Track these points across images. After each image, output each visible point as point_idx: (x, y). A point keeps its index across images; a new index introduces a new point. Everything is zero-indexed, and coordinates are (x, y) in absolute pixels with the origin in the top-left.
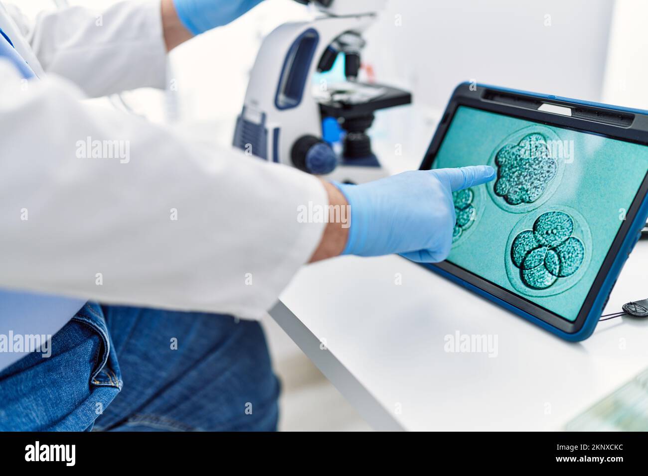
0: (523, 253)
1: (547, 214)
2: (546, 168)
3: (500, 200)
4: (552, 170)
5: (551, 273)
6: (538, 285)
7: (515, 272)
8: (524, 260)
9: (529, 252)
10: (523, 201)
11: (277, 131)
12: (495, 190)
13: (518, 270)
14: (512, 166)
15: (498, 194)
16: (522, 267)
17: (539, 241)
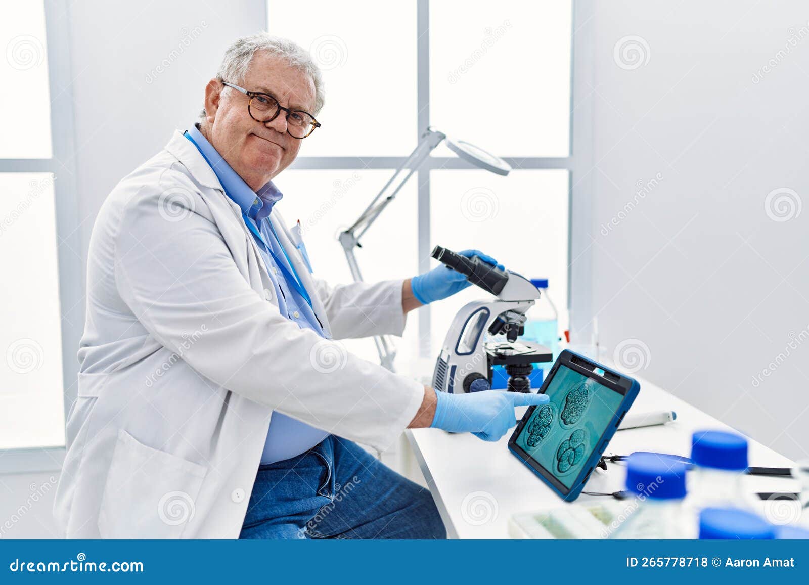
0: (562, 452)
1: (577, 431)
2: (584, 404)
3: (562, 421)
4: (586, 405)
5: (569, 464)
6: (563, 470)
7: (556, 462)
8: (561, 457)
9: (565, 452)
10: (570, 423)
11: (454, 368)
12: (562, 415)
13: (557, 462)
14: (572, 403)
15: (562, 419)
16: (559, 460)
17: (570, 445)
